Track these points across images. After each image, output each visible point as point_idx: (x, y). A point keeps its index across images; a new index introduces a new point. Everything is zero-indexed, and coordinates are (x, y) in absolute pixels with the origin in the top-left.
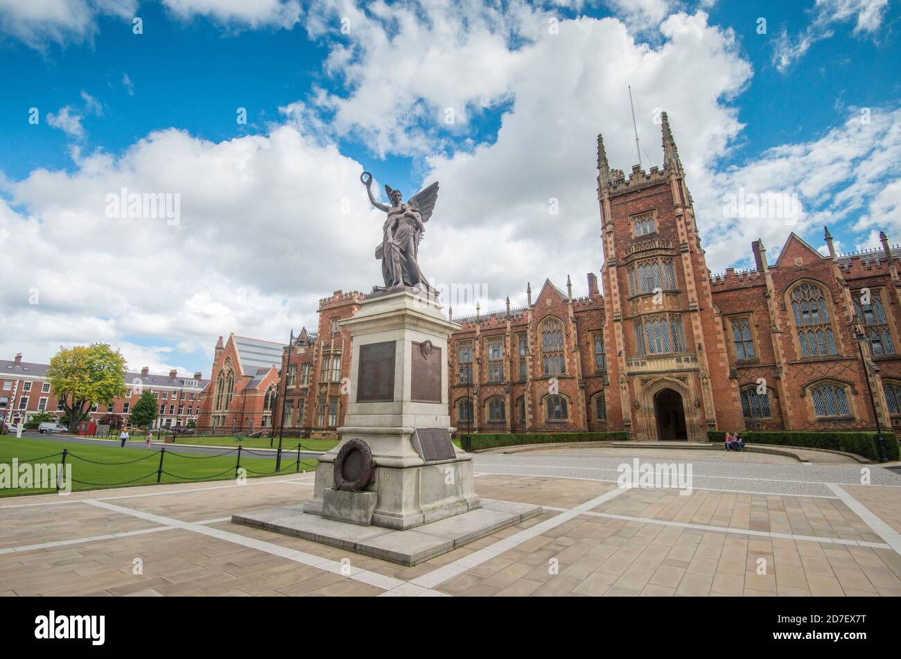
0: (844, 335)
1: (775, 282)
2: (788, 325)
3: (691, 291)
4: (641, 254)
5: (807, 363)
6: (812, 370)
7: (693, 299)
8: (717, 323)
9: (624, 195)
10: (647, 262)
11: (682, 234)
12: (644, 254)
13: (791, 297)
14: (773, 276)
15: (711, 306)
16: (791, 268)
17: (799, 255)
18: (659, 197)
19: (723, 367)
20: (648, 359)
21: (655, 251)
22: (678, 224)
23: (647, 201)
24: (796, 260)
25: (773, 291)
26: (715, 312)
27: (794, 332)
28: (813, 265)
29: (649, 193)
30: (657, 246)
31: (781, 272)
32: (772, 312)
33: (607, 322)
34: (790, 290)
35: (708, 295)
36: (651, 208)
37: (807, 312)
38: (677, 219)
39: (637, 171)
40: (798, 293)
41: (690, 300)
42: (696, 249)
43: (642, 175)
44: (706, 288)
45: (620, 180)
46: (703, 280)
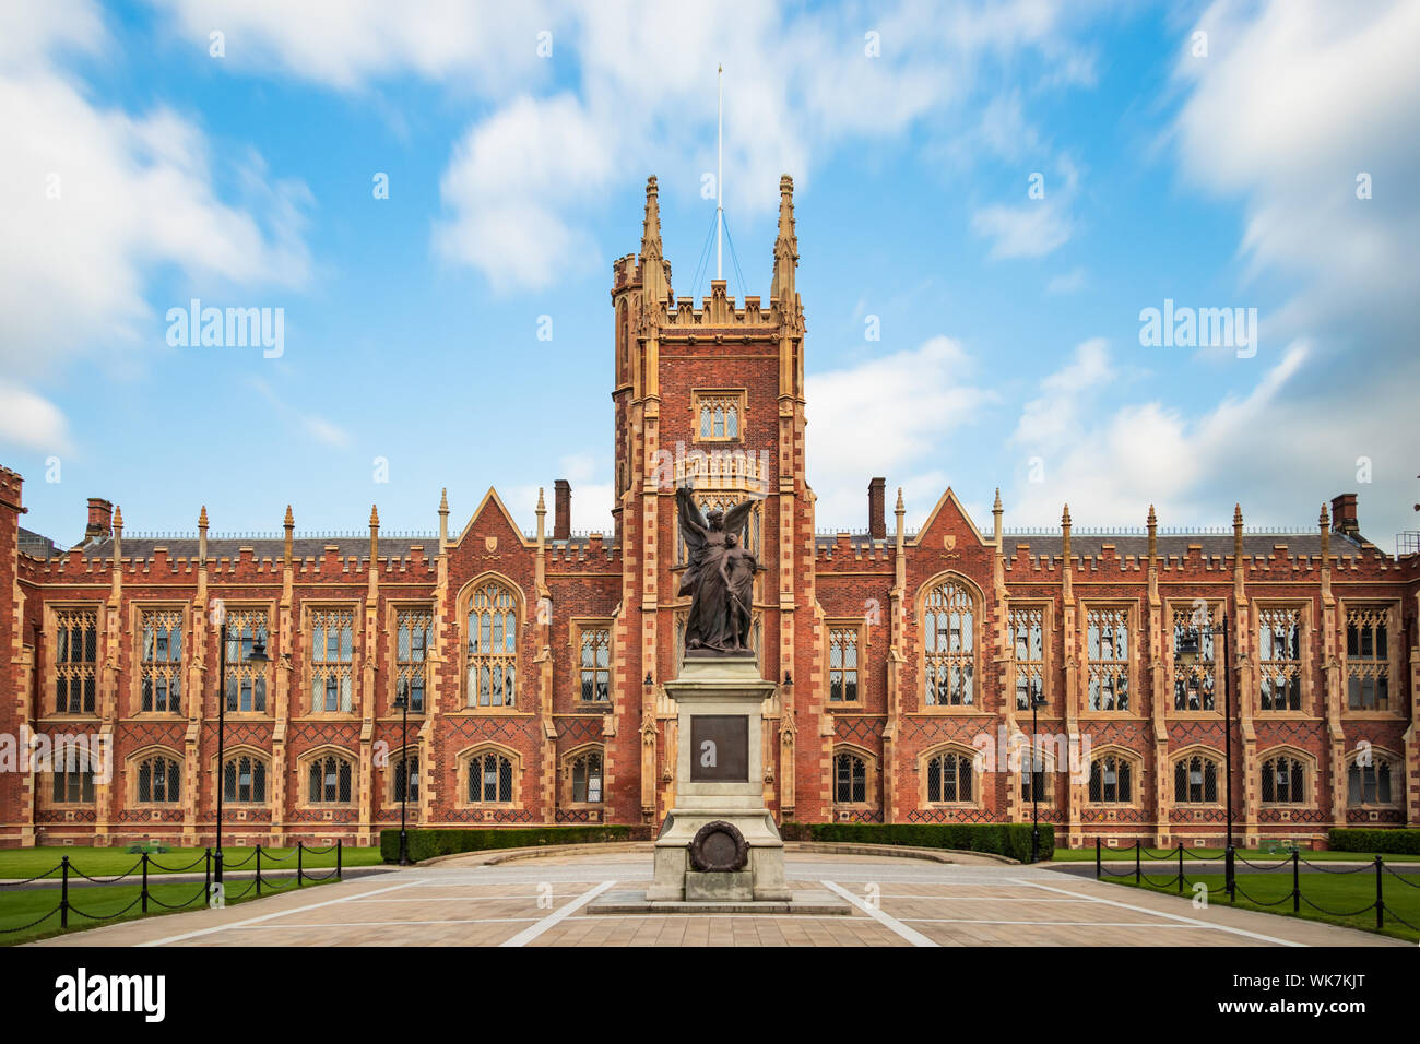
0: (987, 677)
1: (909, 573)
2: (915, 650)
3: (787, 571)
6: (935, 728)
7: (787, 588)
9: (687, 343)
11: (786, 457)
13: (928, 602)
14: (907, 562)
15: (813, 603)
16: (937, 551)
18: (754, 367)
22: (783, 434)
24: (946, 539)
25: (904, 588)
27: (922, 662)
28: (968, 552)
29: (738, 352)
32: (895, 625)
33: (624, 609)
35: (810, 582)
36: (737, 386)
37: (946, 632)
38: (781, 424)
39: (719, 293)
40: (939, 596)
41: (782, 589)
42: (803, 492)
43: (727, 307)
44: (808, 568)
45: (685, 304)
46: (806, 554)
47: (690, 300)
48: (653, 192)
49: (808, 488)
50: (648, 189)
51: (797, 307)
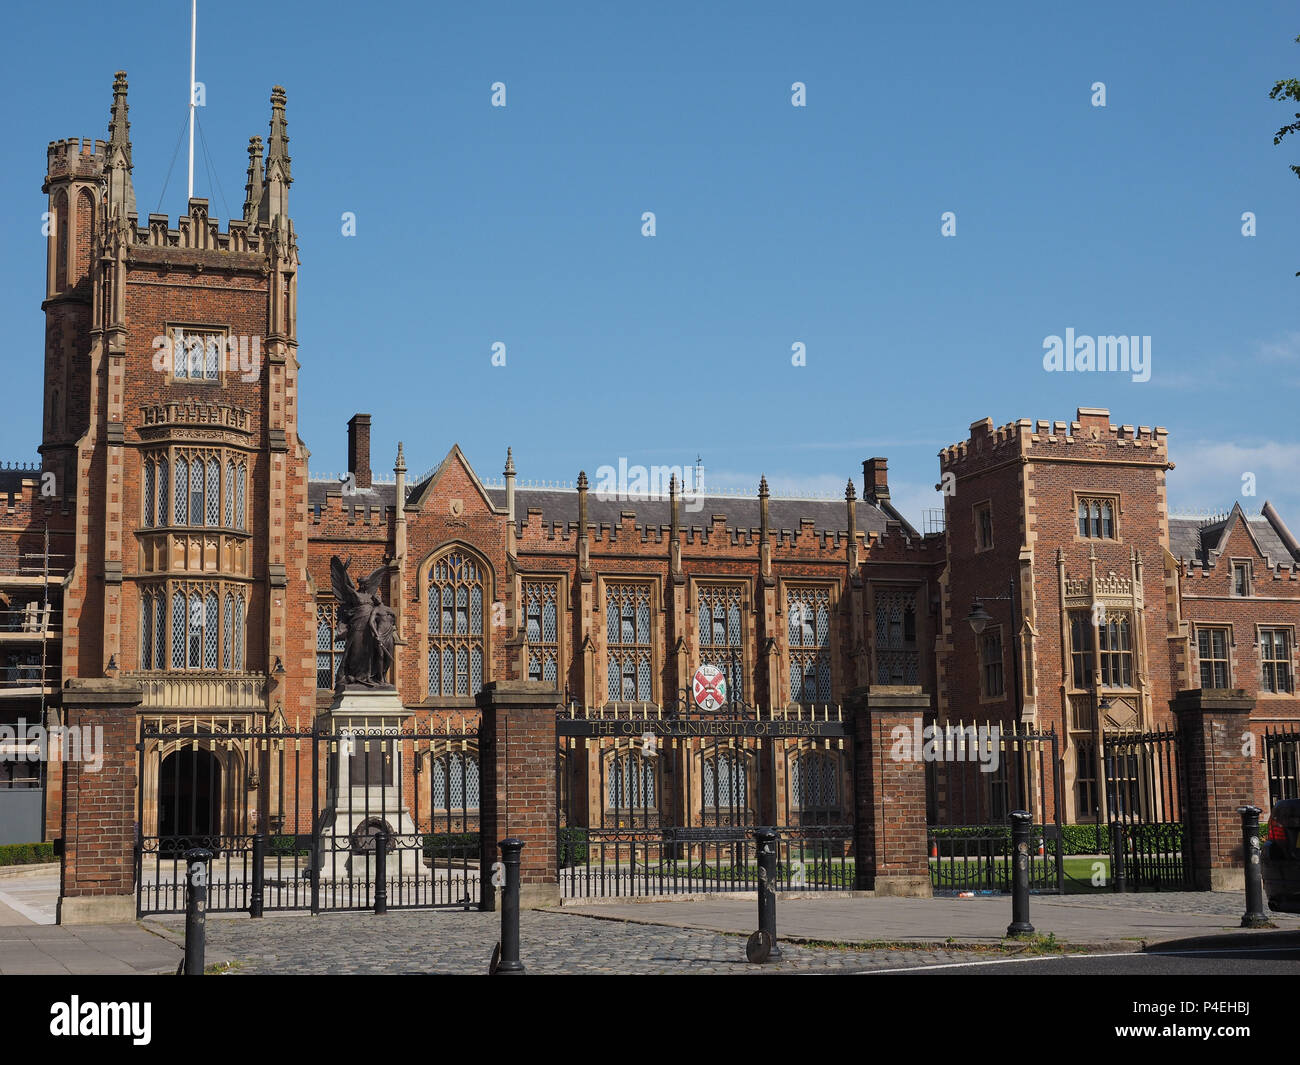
0: (498, 662)
1: (410, 540)
2: (417, 631)
3: (277, 540)
4: (186, 431)
5: (433, 709)
7: (277, 559)
8: (309, 616)
9: (162, 269)
10: (199, 453)
11: (277, 406)
12: (193, 432)
13: (431, 575)
14: (408, 527)
15: (303, 577)
16: (441, 517)
17: (460, 494)
18: (239, 300)
19: (304, 708)
20: (170, 680)
21: (218, 433)
22: (273, 380)
23: (213, 300)
24: (453, 502)
25: (405, 558)
26: (309, 590)
27: (424, 645)
28: (477, 519)
29: (218, 281)
30: (224, 424)
31: (423, 522)
32: (395, 600)
34: (429, 563)
35: (301, 552)
36: (219, 321)
37: (450, 610)
38: (272, 369)
39: (200, 213)
40: (443, 569)
41: (272, 560)
42: (294, 447)
43: (209, 229)
44: (299, 536)
45: (159, 222)
46: (297, 519)
47: (164, 219)
48: (121, 90)
49: (300, 443)
50: (116, 87)
51: (289, 236)
